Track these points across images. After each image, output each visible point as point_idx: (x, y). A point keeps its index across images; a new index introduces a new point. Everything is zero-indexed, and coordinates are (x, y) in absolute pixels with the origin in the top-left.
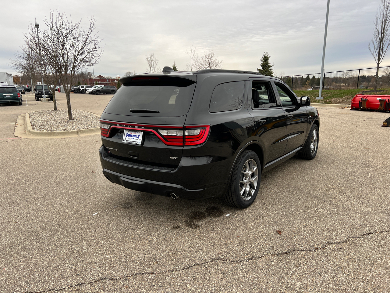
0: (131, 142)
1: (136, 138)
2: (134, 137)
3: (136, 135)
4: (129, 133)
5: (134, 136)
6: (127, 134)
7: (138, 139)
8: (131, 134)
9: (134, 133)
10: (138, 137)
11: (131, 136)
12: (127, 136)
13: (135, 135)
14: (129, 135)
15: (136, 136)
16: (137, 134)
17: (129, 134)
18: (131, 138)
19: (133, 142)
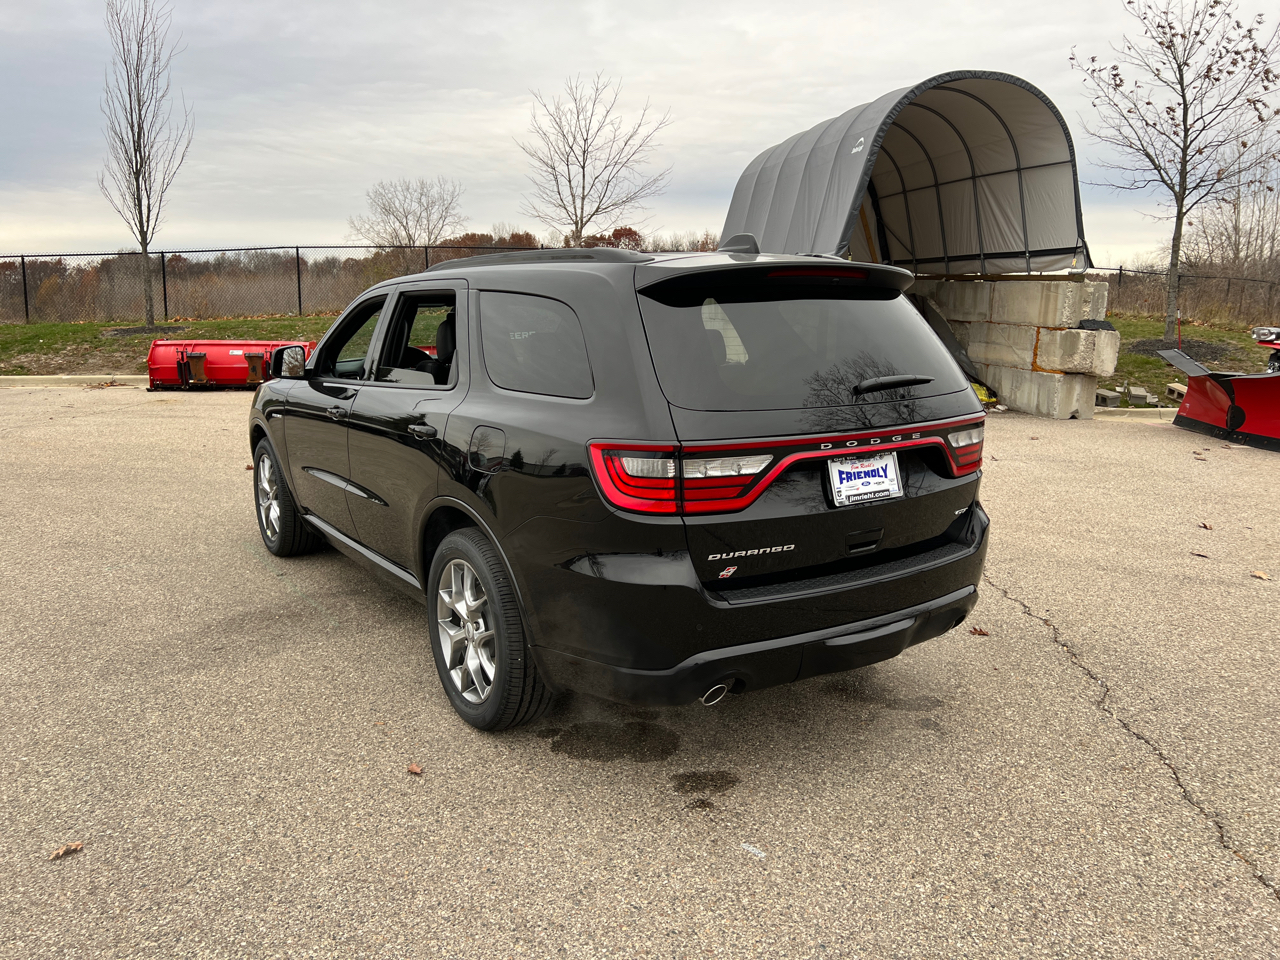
0: (866, 497)
1: (877, 479)
2: (868, 479)
3: (875, 468)
4: (847, 467)
5: (867, 474)
6: (841, 473)
7: (883, 479)
8: (856, 470)
9: (866, 463)
10: (882, 473)
11: (858, 475)
12: (841, 483)
13: (870, 469)
14: (850, 476)
15: (874, 473)
16: (876, 464)
17: (847, 473)
18: (859, 482)
19: (875, 493)
